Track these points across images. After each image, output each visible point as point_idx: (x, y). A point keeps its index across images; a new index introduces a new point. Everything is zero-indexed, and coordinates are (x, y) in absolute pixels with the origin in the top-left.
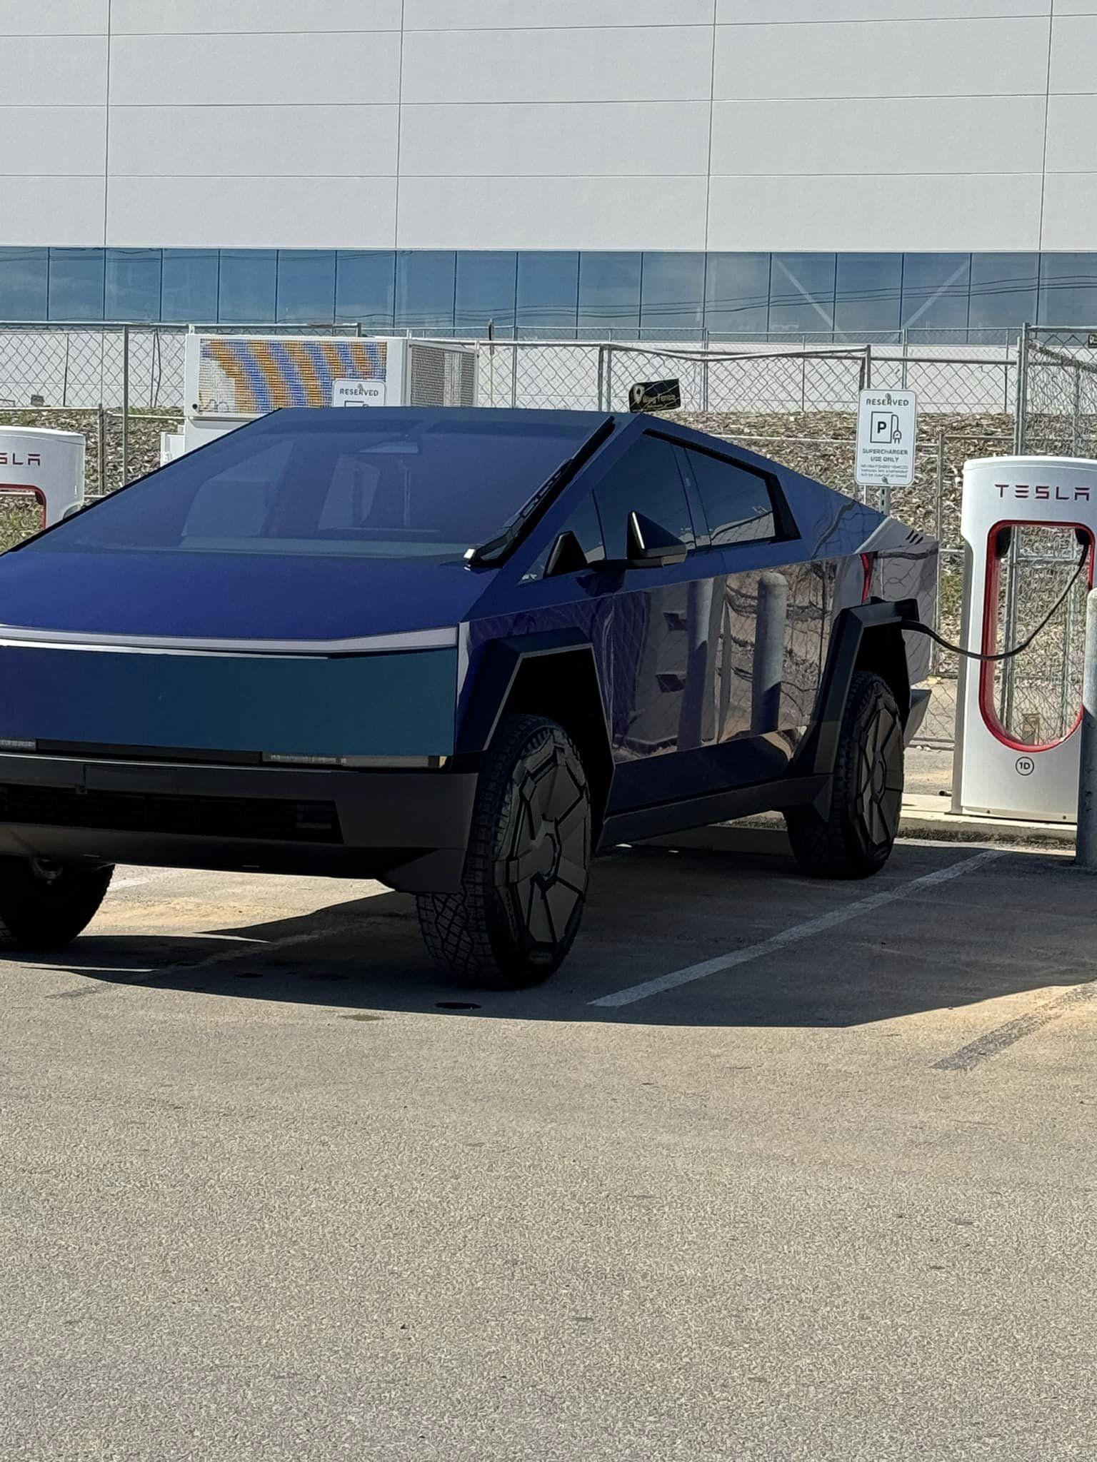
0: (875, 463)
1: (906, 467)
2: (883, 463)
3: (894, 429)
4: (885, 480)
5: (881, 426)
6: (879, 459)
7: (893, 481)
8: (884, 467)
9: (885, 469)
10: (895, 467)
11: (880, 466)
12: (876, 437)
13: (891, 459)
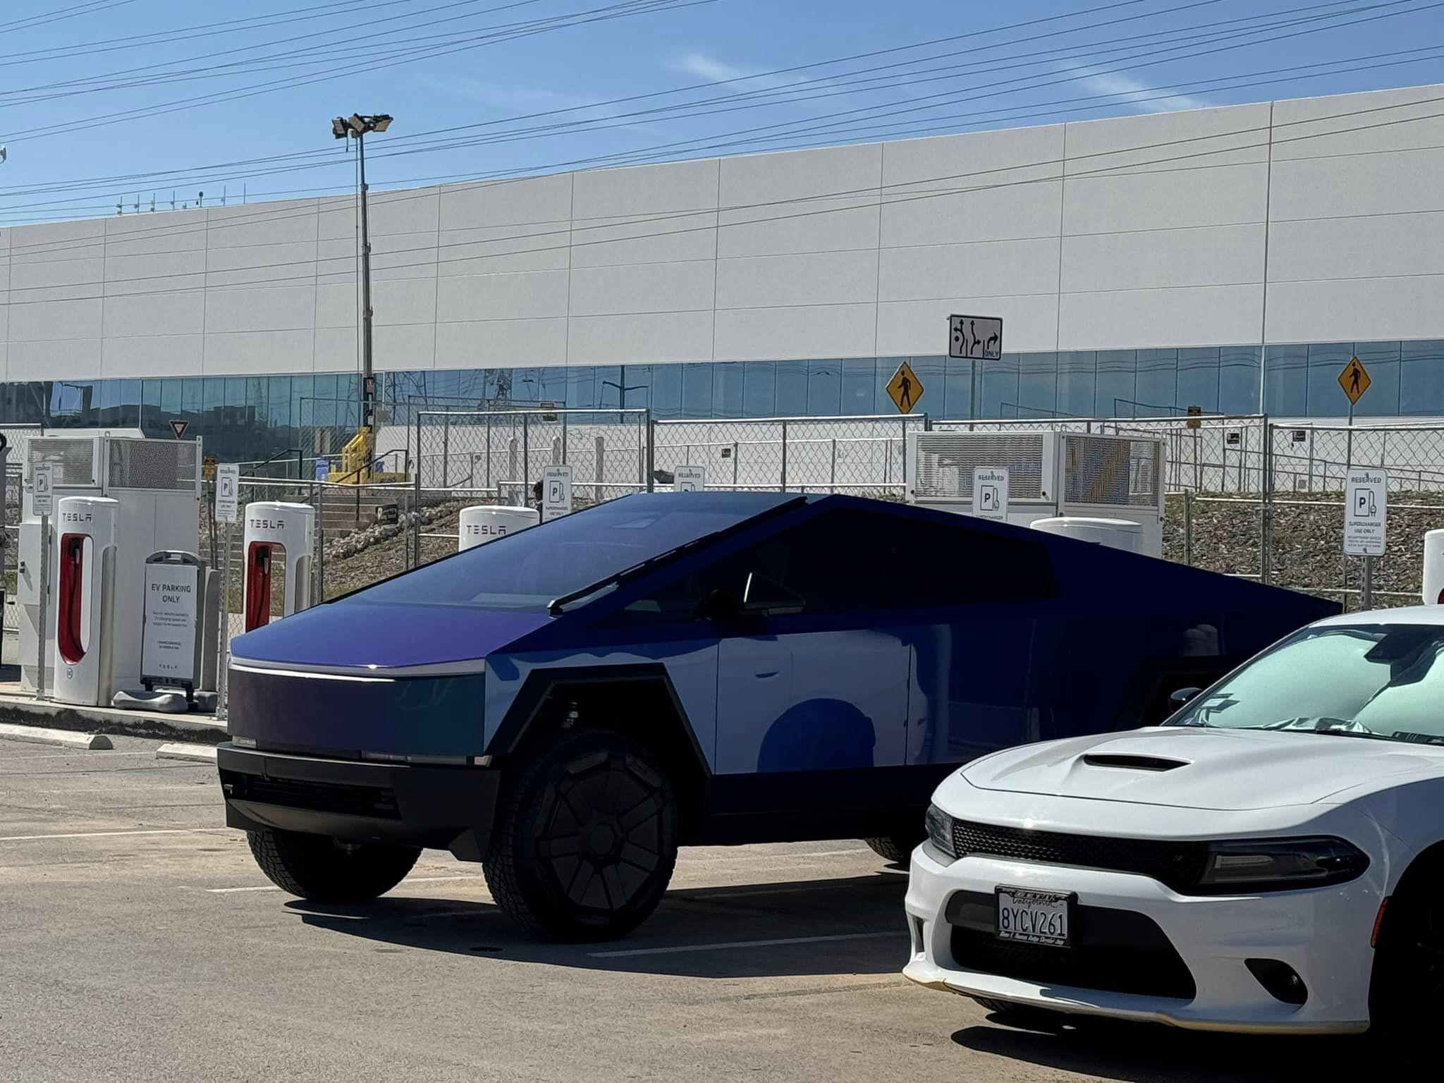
0: (1358, 534)
1: (1380, 538)
2: (1363, 534)
3: (1371, 504)
4: (1365, 550)
5: (1362, 501)
6: (1360, 531)
7: (1371, 551)
8: (1364, 538)
9: (1366, 540)
10: (1372, 538)
11: (1361, 538)
12: (1359, 511)
13: (1368, 531)
